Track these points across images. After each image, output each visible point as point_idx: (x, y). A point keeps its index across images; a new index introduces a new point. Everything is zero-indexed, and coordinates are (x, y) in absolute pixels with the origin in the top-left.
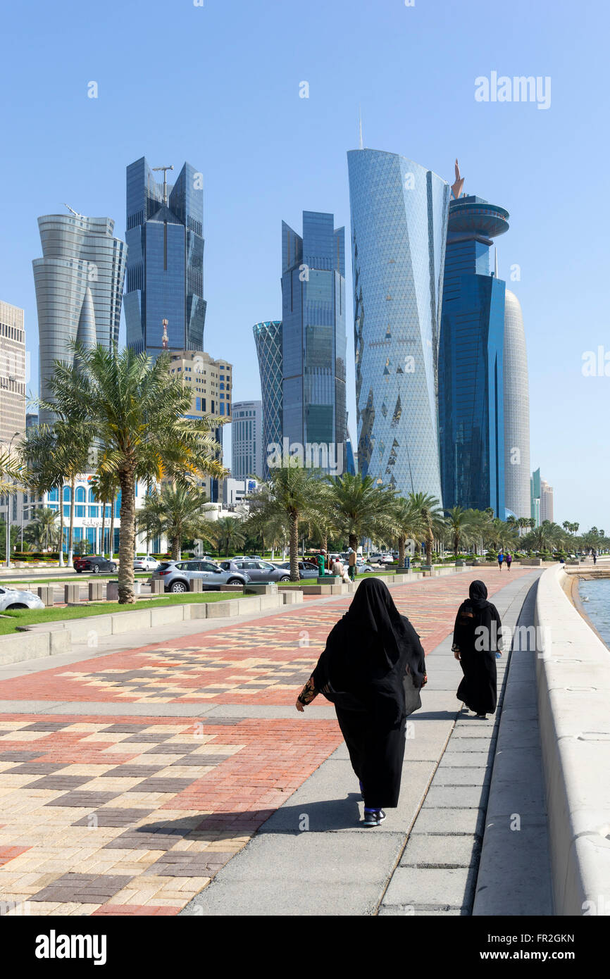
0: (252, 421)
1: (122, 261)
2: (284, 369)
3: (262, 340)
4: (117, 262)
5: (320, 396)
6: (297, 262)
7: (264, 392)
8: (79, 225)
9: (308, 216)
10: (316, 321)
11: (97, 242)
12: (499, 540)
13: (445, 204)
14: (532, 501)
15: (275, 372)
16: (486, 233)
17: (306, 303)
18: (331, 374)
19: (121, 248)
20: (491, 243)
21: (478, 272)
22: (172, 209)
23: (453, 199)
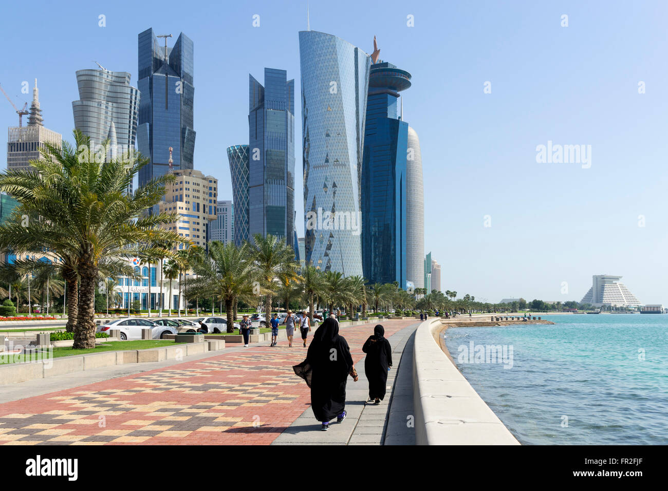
0: (225, 215)
1: (137, 103)
2: (250, 180)
3: (233, 158)
4: (133, 104)
5: (275, 199)
6: (260, 104)
7: (235, 195)
8: (106, 77)
9: (268, 72)
10: (274, 146)
11: (119, 89)
12: (403, 303)
13: (367, 67)
14: (425, 275)
15: (243, 181)
16: (395, 89)
17: (266, 134)
18: (284, 184)
19: (136, 94)
20: (398, 96)
21: (389, 116)
22: (171, 65)
23: (372, 64)
